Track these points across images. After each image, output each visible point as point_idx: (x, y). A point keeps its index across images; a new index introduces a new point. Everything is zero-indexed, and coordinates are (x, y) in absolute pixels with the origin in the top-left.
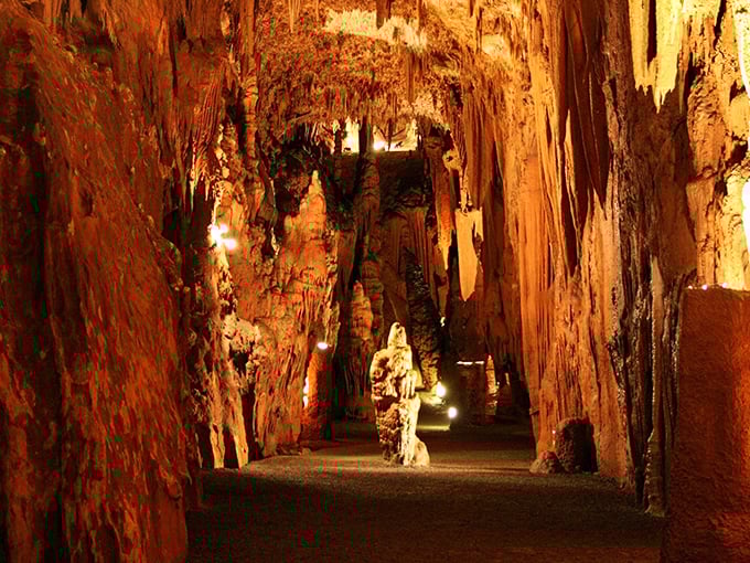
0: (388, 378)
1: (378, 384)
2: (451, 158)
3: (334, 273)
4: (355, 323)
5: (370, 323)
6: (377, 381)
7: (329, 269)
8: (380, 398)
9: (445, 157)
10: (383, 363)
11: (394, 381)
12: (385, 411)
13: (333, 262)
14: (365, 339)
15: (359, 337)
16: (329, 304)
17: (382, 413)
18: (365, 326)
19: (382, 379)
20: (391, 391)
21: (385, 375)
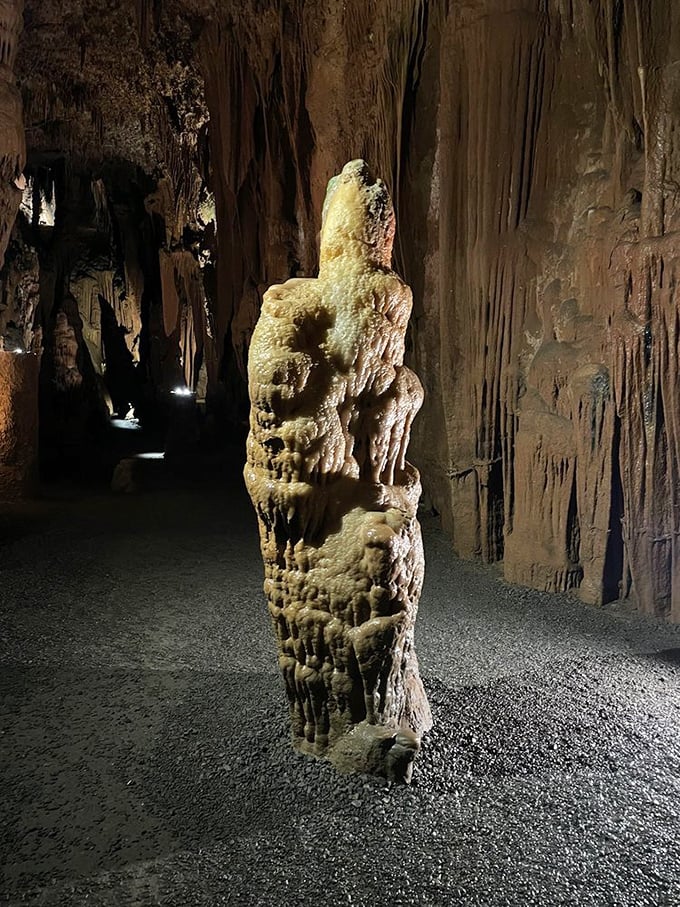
0: (333, 401)
1: (287, 428)
2: (152, 201)
3: (36, 293)
4: (59, 350)
5: (74, 352)
6: (282, 409)
7: (29, 288)
8: (297, 487)
9: (146, 201)
10: (311, 329)
11: (353, 414)
12: (316, 540)
13: (34, 282)
14: (70, 367)
15: (63, 365)
16: (31, 325)
17: (299, 551)
18: (71, 355)
19: (308, 403)
20: (339, 457)
21: (320, 385)
